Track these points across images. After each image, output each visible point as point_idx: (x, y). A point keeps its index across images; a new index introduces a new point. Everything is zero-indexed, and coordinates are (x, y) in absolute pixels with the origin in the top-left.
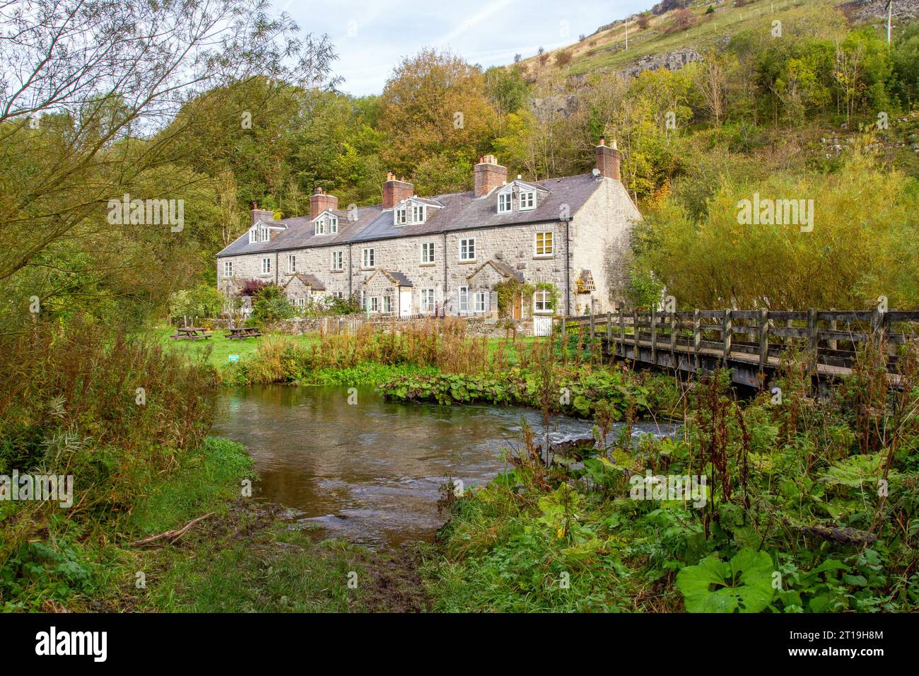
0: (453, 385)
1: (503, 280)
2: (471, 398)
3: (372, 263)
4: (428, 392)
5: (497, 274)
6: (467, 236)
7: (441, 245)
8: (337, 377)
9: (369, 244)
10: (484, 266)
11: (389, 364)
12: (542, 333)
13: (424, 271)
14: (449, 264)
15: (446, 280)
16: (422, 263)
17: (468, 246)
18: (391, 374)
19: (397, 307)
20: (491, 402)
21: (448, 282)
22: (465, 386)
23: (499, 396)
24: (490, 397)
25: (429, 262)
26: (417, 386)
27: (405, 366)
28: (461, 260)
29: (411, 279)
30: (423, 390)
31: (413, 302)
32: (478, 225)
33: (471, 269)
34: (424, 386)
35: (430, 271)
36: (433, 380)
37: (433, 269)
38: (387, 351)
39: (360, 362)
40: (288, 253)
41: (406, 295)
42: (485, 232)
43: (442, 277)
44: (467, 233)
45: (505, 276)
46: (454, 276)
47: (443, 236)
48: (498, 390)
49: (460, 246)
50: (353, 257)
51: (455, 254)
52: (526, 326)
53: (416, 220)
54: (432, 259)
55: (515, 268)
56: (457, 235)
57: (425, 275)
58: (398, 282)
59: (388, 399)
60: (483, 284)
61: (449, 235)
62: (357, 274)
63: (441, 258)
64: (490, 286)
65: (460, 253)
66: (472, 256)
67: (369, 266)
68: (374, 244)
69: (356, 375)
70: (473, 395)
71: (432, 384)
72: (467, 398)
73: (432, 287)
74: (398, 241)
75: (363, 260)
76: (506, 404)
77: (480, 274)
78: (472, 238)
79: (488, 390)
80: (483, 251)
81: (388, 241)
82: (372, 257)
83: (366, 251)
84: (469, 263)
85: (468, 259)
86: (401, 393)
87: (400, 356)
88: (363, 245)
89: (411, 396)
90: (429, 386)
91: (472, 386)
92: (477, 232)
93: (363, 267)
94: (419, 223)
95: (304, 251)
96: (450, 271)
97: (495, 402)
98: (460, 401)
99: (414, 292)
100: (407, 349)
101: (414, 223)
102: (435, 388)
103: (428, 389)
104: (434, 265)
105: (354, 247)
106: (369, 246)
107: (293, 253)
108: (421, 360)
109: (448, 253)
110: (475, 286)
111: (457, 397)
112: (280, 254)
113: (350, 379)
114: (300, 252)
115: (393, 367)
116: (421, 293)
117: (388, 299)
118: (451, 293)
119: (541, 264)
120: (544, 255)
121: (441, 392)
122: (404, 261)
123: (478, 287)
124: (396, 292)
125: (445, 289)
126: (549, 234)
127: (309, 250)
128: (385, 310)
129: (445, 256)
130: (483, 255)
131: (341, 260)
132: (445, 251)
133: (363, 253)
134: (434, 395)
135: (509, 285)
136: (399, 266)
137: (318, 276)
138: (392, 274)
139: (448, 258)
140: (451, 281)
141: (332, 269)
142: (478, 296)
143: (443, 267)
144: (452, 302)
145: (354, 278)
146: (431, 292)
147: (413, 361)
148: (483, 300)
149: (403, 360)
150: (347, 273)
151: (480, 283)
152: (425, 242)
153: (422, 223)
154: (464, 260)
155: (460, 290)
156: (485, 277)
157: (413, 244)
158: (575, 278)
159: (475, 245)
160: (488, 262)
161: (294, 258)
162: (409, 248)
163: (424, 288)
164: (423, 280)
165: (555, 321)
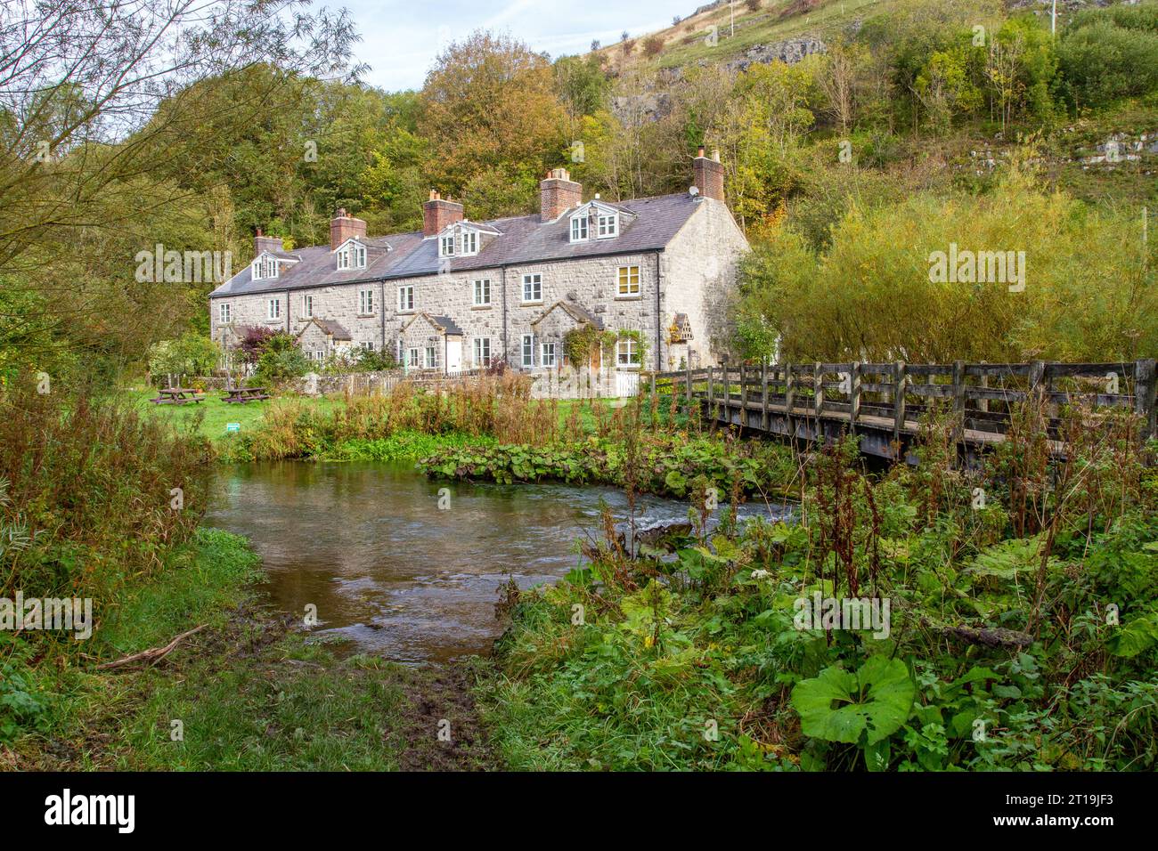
0: (514, 459)
1: (577, 326)
2: (537, 475)
3: (411, 306)
4: (483, 469)
5: (569, 319)
6: (532, 271)
7: (499, 283)
8: (367, 451)
9: (407, 281)
10: (553, 308)
11: (434, 434)
12: (626, 393)
13: (477, 316)
14: (509, 306)
15: (505, 327)
16: (475, 305)
17: (532, 283)
18: (436, 446)
19: (443, 360)
20: (562, 480)
21: (508, 329)
22: (530, 461)
23: (572, 472)
24: (562, 474)
25: (483, 304)
26: (469, 460)
27: (453, 436)
28: (524, 301)
29: (460, 326)
30: (477, 465)
31: (463, 354)
32: (545, 257)
33: (536, 313)
34: (478, 460)
35: (485, 315)
36: (490, 453)
37: (489, 313)
38: (430, 417)
39: (396, 431)
40: (303, 293)
41: (454, 346)
42: (555, 266)
43: (501, 323)
44: (531, 267)
45: (580, 322)
46: (515, 322)
47: (501, 270)
48: (571, 464)
49: (523, 283)
50: (386, 297)
51: (516, 293)
52: (606, 384)
53: (466, 251)
54: (487, 300)
55: (592, 312)
56: (518, 269)
57: (478, 320)
58: (444, 329)
59: (433, 477)
60: (553, 332)
61: (508, 270)
62: (392, 320)
63: (499, 298)
64: (561, 335)
65: (523, 292)
66: (537, 296)
67: (407, 309)
68: (413, 281)
69: (391, 448)
70: (539, 471)
71: (489, 459)
72: (532, 475)
73: (487, 336)
74: (445, 278)
75: (399, 301)
76: (582, 482)
77: (548, 318)
78: (537, 274)
79: (558, 464)
80: (552, 290)
81: (431, 278)
82: (411, 298)
83: (403, 290)
84: (534, 305)
85: (533, 300)
86: (448, 470)
87: (447, 422)
88: (399, 283)
89: (461, 473)
90: (485, 460)
91: (538, 460)
92: (544, 266)
93: (399, 310)
94: (471, 254)
95: (324, 290)
96: (510, 315)
97: (567, 480)
98: (523, 479)
99: (465, 342)
100: (457, 414)
101: (463, 255)
102: (491, 462)
103: (483, 464)
104: (490, 308)
105: (388, 284)
106: (407, 284)
107: (309, 293)
108: (474, 429)
109: (507, 293)
110: (542, 334)
111: (520, 474)
112: (292, 294)
113: (383, 452)
114: (318, 291)
115: (438, 436)
116: (473, 345)
117: (432, 351)
118: (512, 343)
119: (624, 306)
120: (629, 295)
121: (499, 467)
122: (451, 303)
123: (545, 335)
124: (442, 342)
125: (504, 338)
126: (635, 268)
127: (329, 289)
128: (428, 365)
129: (504, 296)
130: (552, 295)
131: (370, 301)
132: (504, 290)
133: (399, 293)
134: (490, 472)
135: (585, 332)
136: (446, 309)
137: (341, 321)
138: (437, 319)
139: (508, 298)
140: (511, 329)
141: (359, 313)
142: (546, 347)
143: (501, 310)
144: (513, 354)
145: (388, 324)
146: (487, 342)
147: (464, 429)
148: (551, 352)
149: (450, 427)
150: (378, 318)
151: (549, 330)
152: (478, 279)
153: (474, 254)
154: (528, 301)
155: (522, 339)
156: (554, 322)
157: (464, 281)
158: (668, 323)
159: (541, 283)
160: (558, 304)
161: (310, 298)
162: (457, 286)
163: (477, 337)
164: (475, 326)
165: (642, 378)
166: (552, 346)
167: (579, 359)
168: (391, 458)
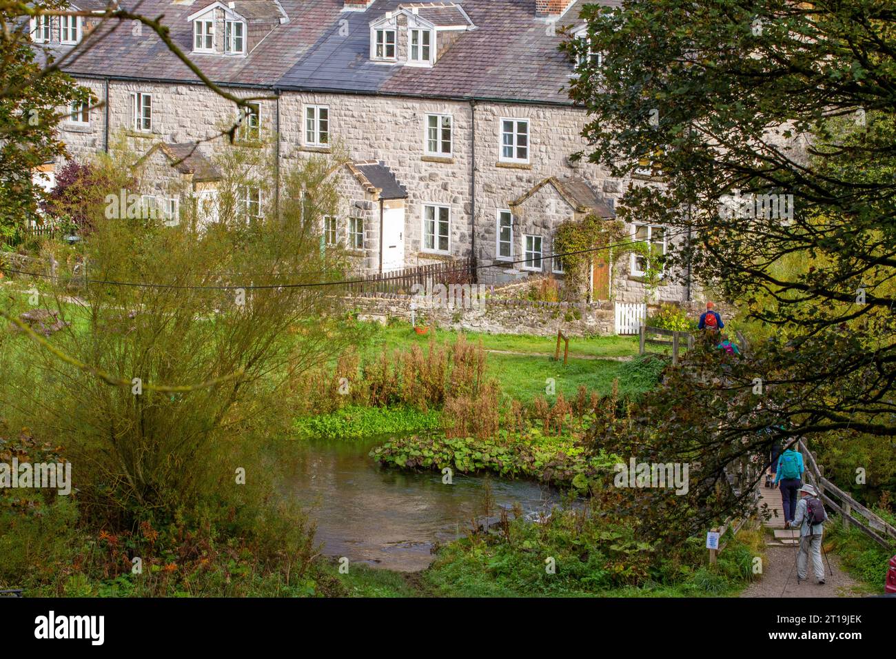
0: (457, 455)
1: (574, 217)
2: (476, 469)
3: (324, 138)
4: (430, 461)
5: (563, 205)
6: (518, 115)
7: (465, 124)
8: (313, 427)
9: (318, 98)
10: (541, 185)
11: (379, 405)
12: (627, 329)
13: (431, 170)
14: (480, 162)
15: (472, 193)
16: (427, 153)
17: (515, 133)
18: (387, 422)
19: (376, 240)
20: (497, 473)
21: (477, 197)
22: (470, 455)
23: (505, 468)
24: (497, 468)
25: (439, 153)
26: (418, 453)
27: (400, 408)
28: (503, 159)
29: (404, 183)
30: (425, 457)
31: (407, 227)
32: (535, 95)
33: (520, 179)
34: (426, 453)
35: (442, 171)
36: (436, 447)
37: (448, 169)
38: (376, 388)
39: (342, 406)
40: (134, 88)
41: (394, 215)
42: (548, 112)
43: (466, 187)
44: (514, 109)
45: (578, 211)
46: (488, 189)
47: (467, 106)
48: (505, 461)
49: (501, 131)
50: (282, 117)
51: (492, 145)
52: (601, 317)
53: (415, 57)
54: (446, 148)
55: (600, 190)
56: (495, 109)
57: (432, 177)
58: (378, 192)
59: (385, 465)
60: (539, 220)
61: (479, 108)
62: (291, 156)
63: (464, 149)
64: (551, 225)
65: (501, 144)
66: (522, 153)
67: (317, 143)
68: (329, 98)
69: (338, 425)
70: (478, 465)
71: (435, 452)
72: (472, 468)
73: (445, 205)
74: (380, 103)
75: (304, 128)
76: (513, 476)
77: (534, 199)
78: (522, 120)
79: (495, 459)
80: (543, 148)
81: (359, 100)
82: (324, 126)
83: (311, 111)
84: (516, 167)
85: (515, 160)
86: (400, 461)
87: (393, 394)
88: (305, 98)
89: (411, 465)
90: (432, 454)
91: (478, 455)
92: (533, 111)
93: (305, 143)
94: (422, 64)
95: (173, 89)
96: (482, 177)
97: (501, 475)
98: (463, 472)
99: (410, 210)
100: (405, 385)
101: (410, 63)
102: (437, 456)
103: (430, 457)
104: (449, 162)
105: (286, 98)
106: (319, 102)
107: (146, 90)
108: (422, 403)
109: (477, 141)
110: (525, 221)
111: (461, 468)
112: (113, 86)
113: (330, 429)
114: (161, 89)
115: (385, 410)
116: (423, 214)
117: (359, 224)
118: (483, 220)
121: (444, 461)
122: (391, 145)
123: (529, 223)
124: (376, 211)
125: (470, 209)
128: (352, 245)
129: (472, 146)
130: (544, 155)
132: (472, 137)
133: (304, 114)
134: (436, 465)
135: (583, 227)
136: (380, 152)
138: (367, 170)
139: (478, 151)
140: (482, 198)
141: (237, 136)
142: (529, 239)
143: (466, 168)
144: (484, 238)
145: (284, 163)
146: (444, 213)
147: (412, 403)
148: (538, 248)
149: (397, 400)
151: (533, 217)
152: (434, 113)
153: (427, 65)
154: (508, 160)
155: (499, 217)
156: (541, 206)
157: (410, 112)
159: (529, 135)
160: (548, 181)
161: (148, 99)
162: (401, 120)
163: (431, 204)
164: (427, 186)
165: (651, 310)
166: (538, 240)
167: (575, 265)
168: (337, 435)
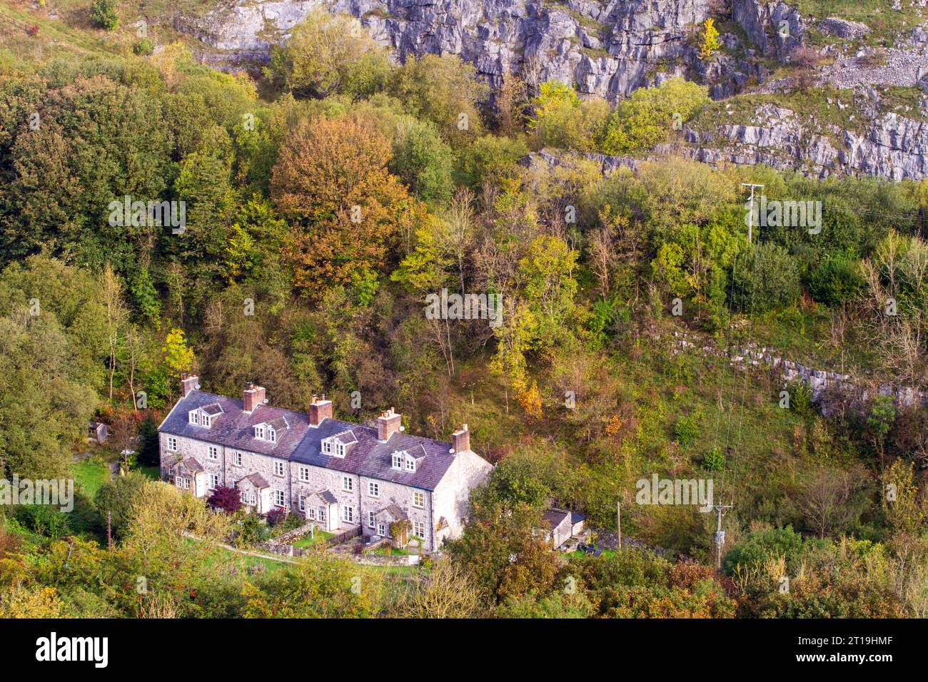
1: (394, 521)
3: (307, 478)
5: (391, 516)
7: (357, 482)
10: (384, 509)
13: (345, 495)
14: (362, 495)
15: (360, 504)
16: (344, 489)
17: (374, 487)
19: (328, 518)
21: (361, 506)
25: (348, 490)
28: (370, 494)
29: (336, 498)
31: (338, 513)
32: (380, 476)
33: (376, 502)
35: (349, 496)
37: (351, 495)
40: (234, 450)
41: (334, 509)
43: (358, 502)
44: (373, 479)
45: (396, 519)
46: (365, 503)
47: (357, 476)
49: (369, 486)
50: (291, 469)
51: (366, 489)
53: (338, 454)
54: (350, 488)
55: (403, 509)
56: (367, 478)
57: (346, 497)
60: (383, 520)
61: (361, 477)
62: (295, 483)
63: (357, 490)
64: (387, 523)
65: (369, 490)
66: (376, 494)
67: (305, 480)
68: (308, 466)
73: (351, 507)
74: (327, 471)
75: (300, 474)
77: (381, 513)
78: (376, 483)
80: (384, 493)
81: (318, 468)
82: (307, 474)
83: (302, 469)
84: (375, 498)
85: (374, 496)
88: (299, 464)
92: (380, 482)
93: (300, 479)
94: (341, 456)
95: (248, 453)
96: (363, 499)
99: (339, 507)
101: (336, 455)
104: (352, 493)
105: (292, 463)
106: (305, 466)
107: (239, 452)
109: (361, 488)
110: (378, 519)
112: (226, 448)
114: (245, 452)
116: (343, 509)
117: (322, 513)
118: (364, 513)
119: (417, 511)
120: (419, 506)
122: (331, 484)
125: (360, 509)
126: (421, 495)
127: (253, 454)
128: (320, 520)
129: (359, 489)
130: (384, 496)
131: (281, 469)
132: (359, 486)
133: (299, 469)
135: (398, 523)
136: (327, 486)
137: (262, 474)
138: (323, 492)
139: (361, 491)
140: (363, 506)
141: (274, 473)
142: (380, 523)
143: (357, 496)
144: (364, 519)
145: (293, 485)
146: (350, 509)
148: (383, 528)
150: (286, 479)
151: (381, 519)
152: (346, 477)
153: (343, 457)
154: (372, 495)
155: (369, 514)
156: (384, 517)
157: (337, 476)
158: (436, 522)
159: (378, 489)
161: (240, 455)
162: (334, 477)
163: (346, 506)
164: (344, 500)
166: (383, 526)
